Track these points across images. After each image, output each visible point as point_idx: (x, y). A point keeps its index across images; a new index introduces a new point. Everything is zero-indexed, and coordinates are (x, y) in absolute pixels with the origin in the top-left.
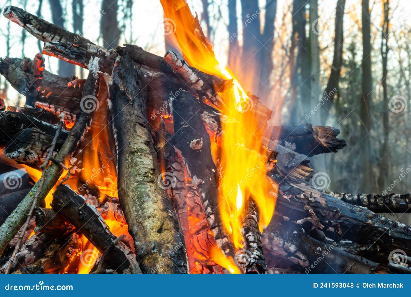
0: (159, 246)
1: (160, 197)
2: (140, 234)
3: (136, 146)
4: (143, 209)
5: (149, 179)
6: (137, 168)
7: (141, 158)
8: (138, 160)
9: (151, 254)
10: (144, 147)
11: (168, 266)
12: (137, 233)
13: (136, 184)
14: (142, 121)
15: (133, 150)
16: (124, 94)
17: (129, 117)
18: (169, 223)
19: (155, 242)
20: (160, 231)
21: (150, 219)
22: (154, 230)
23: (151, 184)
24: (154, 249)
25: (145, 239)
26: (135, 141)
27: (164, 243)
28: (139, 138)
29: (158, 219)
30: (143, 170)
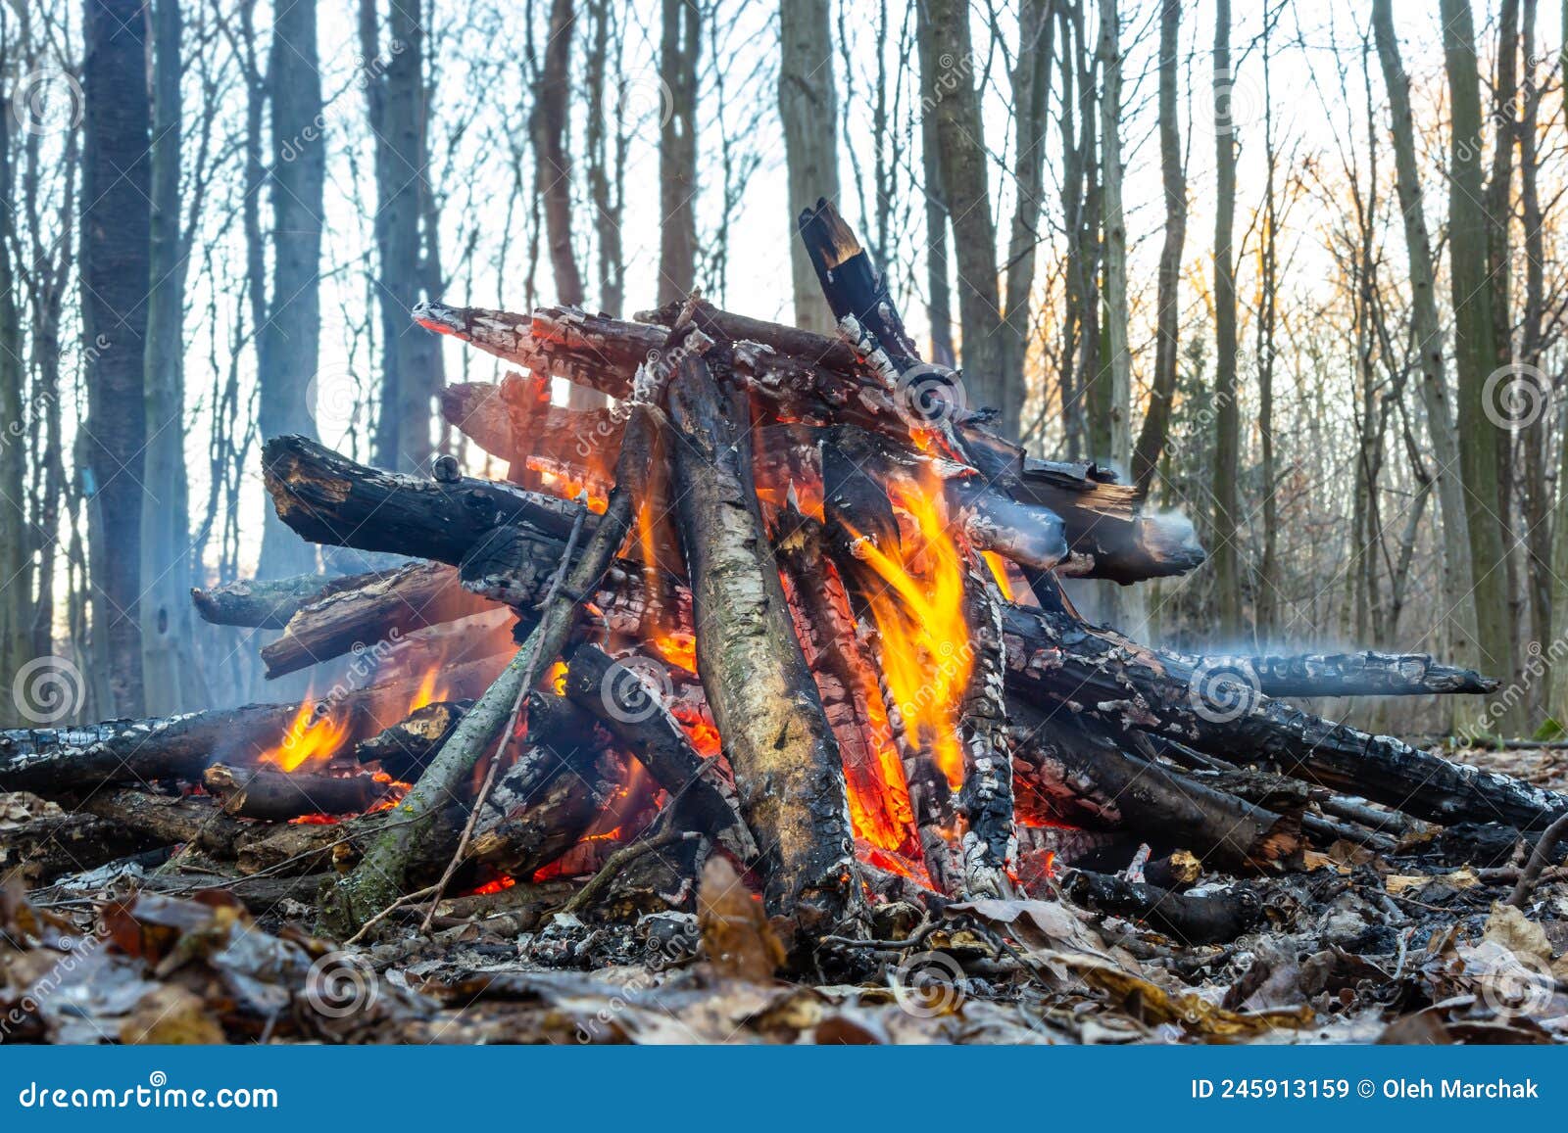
0: (778, 779)
1: (778, 665)
2: (742, 758)
3: (725, 556)
4: (742, 699)
5: (753, 629)
6: (728, 606)
7: (735, 583)
8: (730, 587)
9: (765, 800)
10: (743, 555)
11: (800, 823)
12: (735, 757)
13: (726, 644)
14: (736, 495)
15: (718, 567)
16: (693, 440)
17: (705, 493)
18: (798, 721)
19: (770, 773)
20: (780, 744)
21: (759, 720)
22: (768, 744)
23: (758, 639)
24: (768, 788)
25: (751, 767)
26: (723, 544)
27: (789, 772)
28: (729, 536)
29: (775, 717)
30: (740, 609)
